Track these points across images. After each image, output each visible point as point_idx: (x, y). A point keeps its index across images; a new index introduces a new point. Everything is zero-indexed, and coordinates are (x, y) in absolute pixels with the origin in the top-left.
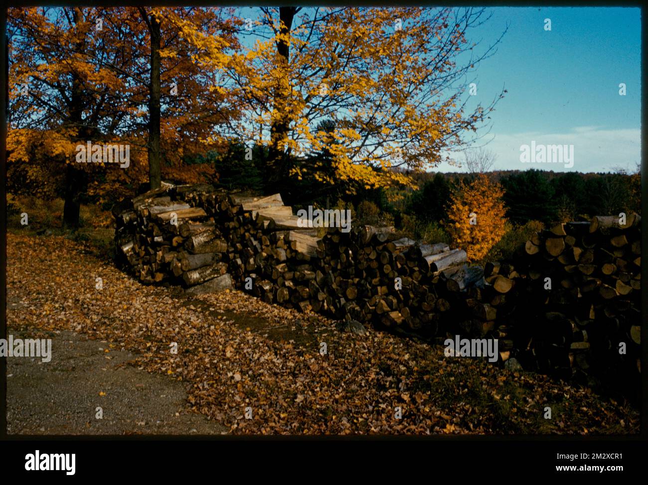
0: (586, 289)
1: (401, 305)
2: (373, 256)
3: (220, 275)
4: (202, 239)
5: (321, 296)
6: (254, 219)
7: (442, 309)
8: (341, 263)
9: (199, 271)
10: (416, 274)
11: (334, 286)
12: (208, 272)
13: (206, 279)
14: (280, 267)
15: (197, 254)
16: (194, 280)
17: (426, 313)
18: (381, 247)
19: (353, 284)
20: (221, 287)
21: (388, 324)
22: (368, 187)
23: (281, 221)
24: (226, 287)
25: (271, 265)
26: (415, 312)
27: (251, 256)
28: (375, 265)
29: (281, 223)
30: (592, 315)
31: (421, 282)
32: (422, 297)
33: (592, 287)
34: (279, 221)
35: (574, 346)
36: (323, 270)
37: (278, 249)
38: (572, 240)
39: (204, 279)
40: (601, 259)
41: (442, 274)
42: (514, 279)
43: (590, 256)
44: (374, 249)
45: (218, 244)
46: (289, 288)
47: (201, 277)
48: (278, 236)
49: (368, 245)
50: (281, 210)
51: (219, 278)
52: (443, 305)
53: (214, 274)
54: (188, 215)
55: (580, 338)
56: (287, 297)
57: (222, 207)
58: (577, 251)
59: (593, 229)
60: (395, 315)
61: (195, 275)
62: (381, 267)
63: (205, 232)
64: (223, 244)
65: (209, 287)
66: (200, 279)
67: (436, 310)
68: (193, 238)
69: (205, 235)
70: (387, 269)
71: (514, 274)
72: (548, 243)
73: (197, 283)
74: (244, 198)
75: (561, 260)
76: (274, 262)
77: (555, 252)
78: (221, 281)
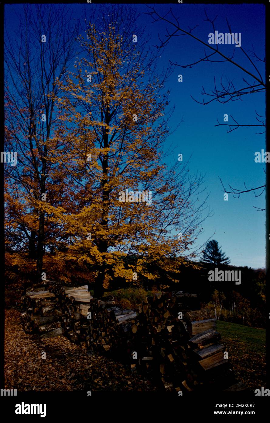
3: (56, 328)
4: (48, 309)
9: (45, 326)
12: (50, 326)
13: (49, 330)
15: (44, 317)
16: (42, 330)
20: (56, 335)
22: (127, 281)
23: (79, 299)
24: (59, 335)
29: (78, 300)
34: (77, 299)
37: (76, 314)
39: (47, 330)
45: (56, 312)
47: (46, 329)
48: (76, 307)
50: (84, 293)
51: (56, 330)
53: (53, 328)
54: (45, 297)
61: (43, 328)
63: (49, 305)
64: (60, 312)
65: (50, 334)
66: (45, 330)
68: (43, 308)
69: (49, 307)
73: (43, 332)
74: (68, 287)
78: (57, 331)
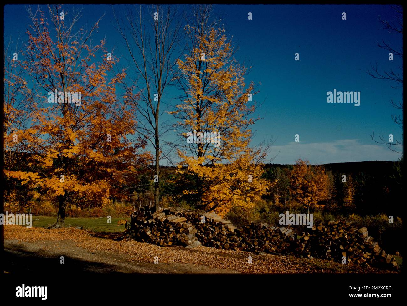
0: (329, 238)
1: (274, 246)
2: (263, 232)
5: (243, 245)
6: (211, 221)
7: (288, 246)
8: (251, 235)
10: (279, 236)
11: (248, 242)
14: (224, 237)
17: (283, 247)
18: (266, 229)
19: (256, 241)
21: (271, 251)
25: (220, 236)
26: (279, 247)
27: (210, 234)
28: (264, 235)
30: (331, 244)
31: (280, 239)
32: (281, 243)
33: (330, 237)
35: (328, 251)
36: (242, 237)
38: (324, 227)
40: (332, 231)
41: (287, 236)
42: (309, 236)
43: (329, 230)
44: (264, 230)
46: (229, 244)
49: (262, 229)
52: (288, 245)
55: (328, 249)
56: (229, 247)
57: (196, 217)
58: (326, 229)
59: (329, 224)
60: (273, 248)
62: (266, 235)
67: (286, 246)
70: (269, 236)
71: (309, 235)
72: (318, 227)
75: (322, 231)
76: (221, 235)
77: (320, 229)
